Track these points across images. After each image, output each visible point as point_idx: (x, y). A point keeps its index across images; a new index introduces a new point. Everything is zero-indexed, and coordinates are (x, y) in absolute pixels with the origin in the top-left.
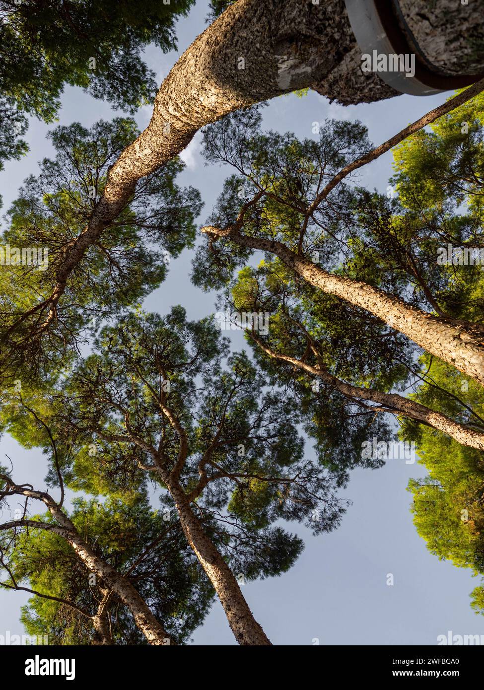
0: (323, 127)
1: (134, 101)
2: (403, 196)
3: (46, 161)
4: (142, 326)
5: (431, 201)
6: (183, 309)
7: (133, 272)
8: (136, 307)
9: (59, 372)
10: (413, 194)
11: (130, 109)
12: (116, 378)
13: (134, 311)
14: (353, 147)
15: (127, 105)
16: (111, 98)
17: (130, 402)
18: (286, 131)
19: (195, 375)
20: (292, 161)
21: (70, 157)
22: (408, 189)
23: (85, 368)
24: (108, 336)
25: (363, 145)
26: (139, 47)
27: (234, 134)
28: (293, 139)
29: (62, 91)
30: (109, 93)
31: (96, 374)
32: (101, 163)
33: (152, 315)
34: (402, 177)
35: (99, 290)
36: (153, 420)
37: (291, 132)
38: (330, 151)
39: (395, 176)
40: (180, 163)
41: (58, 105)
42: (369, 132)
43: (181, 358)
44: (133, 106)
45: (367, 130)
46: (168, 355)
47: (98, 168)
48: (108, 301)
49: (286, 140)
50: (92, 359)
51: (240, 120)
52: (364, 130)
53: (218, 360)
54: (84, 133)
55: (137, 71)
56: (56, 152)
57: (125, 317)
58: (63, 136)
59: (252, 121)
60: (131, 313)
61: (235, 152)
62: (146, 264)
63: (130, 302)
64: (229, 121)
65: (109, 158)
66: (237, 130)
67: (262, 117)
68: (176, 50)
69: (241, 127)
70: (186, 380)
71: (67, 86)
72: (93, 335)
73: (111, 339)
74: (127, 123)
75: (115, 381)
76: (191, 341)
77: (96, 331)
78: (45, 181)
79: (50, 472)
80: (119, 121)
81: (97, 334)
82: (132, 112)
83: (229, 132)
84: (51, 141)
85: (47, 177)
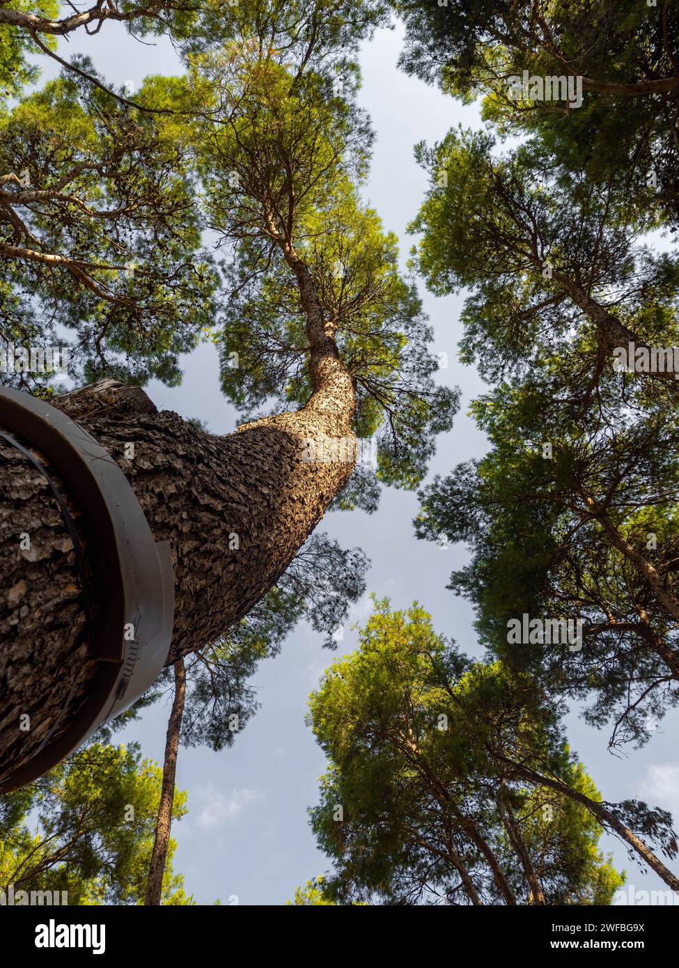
0: (255, 696)
1: (429, 504)
2: (107, 750)
3: (436, 367)
4: (190, 325)
5: (71, 783)
6: (171, 385)
7: (257, 362)
8: (217, 335)
9: (209, 193)
10: (99, 765)
11: (425, 493)
12: (151, 247)
13: (214, 330)
14: (207, 720)
15: (432, 493)
16: (450, 482)
17: (109, 237)
18: (282, 651)
19: (80, 337)
20: (246, 635)
21: (422, 394)
22: (109, 761)
23: (192, 224)
24: (208, 278)
25: (201, 733)
26: (474, 547)
27: (319, 586)
28: (269, 653)
29: (489, 439)
30: (454, 483)
31: (176, 230)
32: (395, 421)
33: (193, 346)
34: (130, 763)
35: (266, 312)
36: (66, 246)
37: (278, 656)
38: (224, 689)
39: (139, 756)
40: (335, 506)
41: (481, 426)
42: (211, 750)
43: (115, 340)
44: (426, 499)
45: (215, 750)
46: (131, 328)
47: (391, 413)
48: (247, 310)
49: (273, 644)
50: (194, 239)
51: (330, 603)
52: (217, 746)
53: (77, 378)
54: (436, 429)
55: (455, 529)
56: (437, 384)
57: (214, 313)
58: (447, 403)
59: (320, 616)
60: (213, 324)
61: (301, 573)
62: (256, 385)
63: (227, 332)
64: (337, 589)
65: (394, 433)
66: (323, 593)
67: (316, 632)
68: (447, 587)
69: (322, 599)
70: (84, 323)
71: (490, 447)
72: (222, 263)
73: (201, 278)
74: (415, 481)
75: (148, 242)
76: (126, 364)
77: (224, 270)
78: (419, 349)
79: (93, 72)
80: (422, 473)
81: (219, 268)
82: (421, 494)
83: (326, 582)
84: (452, 388)
85: (421, 354)
